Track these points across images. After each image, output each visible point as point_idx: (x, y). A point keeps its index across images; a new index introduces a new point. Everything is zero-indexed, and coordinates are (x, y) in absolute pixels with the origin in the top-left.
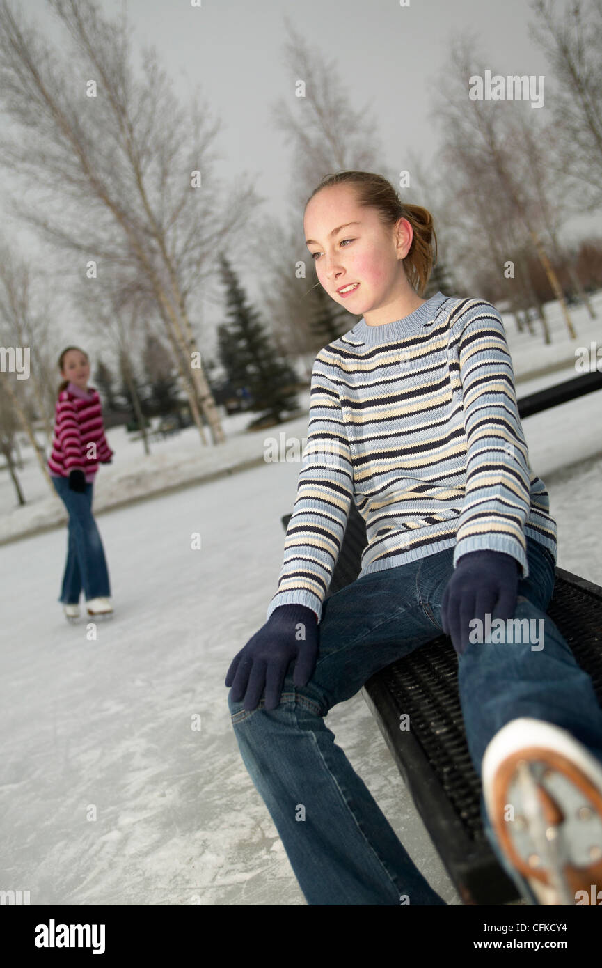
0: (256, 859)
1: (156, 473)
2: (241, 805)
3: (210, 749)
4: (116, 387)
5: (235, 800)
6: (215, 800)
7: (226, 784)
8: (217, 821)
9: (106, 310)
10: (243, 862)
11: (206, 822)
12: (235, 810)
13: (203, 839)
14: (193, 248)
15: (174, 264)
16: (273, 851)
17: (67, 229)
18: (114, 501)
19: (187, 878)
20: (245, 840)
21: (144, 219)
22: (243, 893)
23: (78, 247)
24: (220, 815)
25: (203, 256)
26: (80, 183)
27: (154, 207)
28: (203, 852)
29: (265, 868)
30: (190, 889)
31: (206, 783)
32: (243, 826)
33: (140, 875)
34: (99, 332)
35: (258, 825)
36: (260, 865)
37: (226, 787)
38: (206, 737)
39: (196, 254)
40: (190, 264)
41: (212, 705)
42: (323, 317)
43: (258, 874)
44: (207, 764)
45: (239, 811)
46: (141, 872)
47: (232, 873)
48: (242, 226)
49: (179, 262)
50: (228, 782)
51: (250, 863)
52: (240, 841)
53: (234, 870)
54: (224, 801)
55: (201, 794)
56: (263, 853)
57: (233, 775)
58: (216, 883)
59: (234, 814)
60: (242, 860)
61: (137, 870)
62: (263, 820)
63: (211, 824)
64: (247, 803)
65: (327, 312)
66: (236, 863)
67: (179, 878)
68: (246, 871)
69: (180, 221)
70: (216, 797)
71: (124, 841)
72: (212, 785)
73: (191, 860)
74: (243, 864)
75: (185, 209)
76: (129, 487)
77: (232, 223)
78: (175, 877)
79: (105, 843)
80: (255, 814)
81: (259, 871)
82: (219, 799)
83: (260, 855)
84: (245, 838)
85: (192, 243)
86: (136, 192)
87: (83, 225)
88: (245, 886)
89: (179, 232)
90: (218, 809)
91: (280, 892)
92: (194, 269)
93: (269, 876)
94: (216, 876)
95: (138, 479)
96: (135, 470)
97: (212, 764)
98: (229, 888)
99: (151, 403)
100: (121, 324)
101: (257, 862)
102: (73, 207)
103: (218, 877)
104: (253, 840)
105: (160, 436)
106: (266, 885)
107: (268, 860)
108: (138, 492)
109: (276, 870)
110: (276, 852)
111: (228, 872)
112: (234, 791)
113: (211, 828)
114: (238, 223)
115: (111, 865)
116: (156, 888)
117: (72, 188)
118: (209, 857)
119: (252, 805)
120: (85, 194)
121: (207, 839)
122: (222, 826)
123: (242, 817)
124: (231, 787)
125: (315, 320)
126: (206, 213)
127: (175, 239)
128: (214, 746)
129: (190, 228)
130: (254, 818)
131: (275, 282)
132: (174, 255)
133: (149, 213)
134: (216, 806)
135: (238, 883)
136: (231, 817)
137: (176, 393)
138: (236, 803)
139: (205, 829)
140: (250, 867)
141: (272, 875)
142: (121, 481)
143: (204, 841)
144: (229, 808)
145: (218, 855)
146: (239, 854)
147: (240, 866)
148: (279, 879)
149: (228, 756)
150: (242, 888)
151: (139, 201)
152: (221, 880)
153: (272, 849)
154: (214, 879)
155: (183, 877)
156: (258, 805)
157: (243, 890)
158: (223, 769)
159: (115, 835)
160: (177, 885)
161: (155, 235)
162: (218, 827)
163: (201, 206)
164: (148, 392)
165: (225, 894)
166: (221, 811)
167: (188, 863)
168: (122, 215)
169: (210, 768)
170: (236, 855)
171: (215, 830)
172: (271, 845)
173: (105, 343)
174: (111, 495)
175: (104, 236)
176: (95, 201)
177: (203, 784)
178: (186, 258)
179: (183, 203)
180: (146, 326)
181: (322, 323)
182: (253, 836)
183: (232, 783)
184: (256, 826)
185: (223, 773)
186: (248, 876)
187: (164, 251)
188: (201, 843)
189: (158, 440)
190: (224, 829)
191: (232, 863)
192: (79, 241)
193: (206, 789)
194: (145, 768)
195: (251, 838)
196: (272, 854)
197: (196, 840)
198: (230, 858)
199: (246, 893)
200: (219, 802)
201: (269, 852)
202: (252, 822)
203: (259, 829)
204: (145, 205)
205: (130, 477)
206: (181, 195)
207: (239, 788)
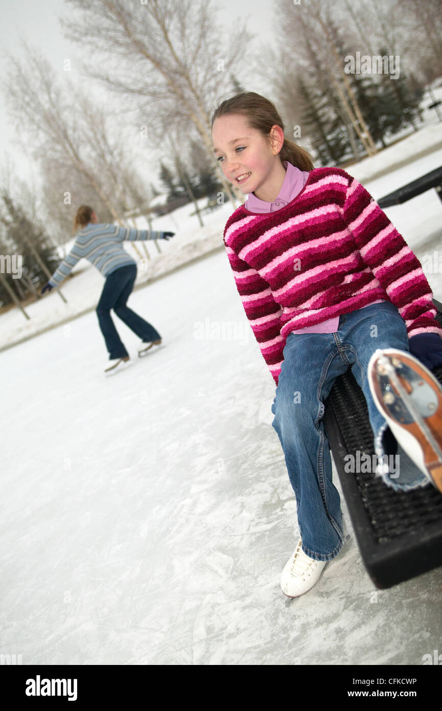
0: (274, 515)
1: (206, 240)
2: (265, 477)
3: (244, 440)
4: (175, 181)
5: (261, 474)
6: (249, 475)
7: (255, 463)
8: (250, 489)
9: (159, 131)
10: (267, 517)
11: (243, 490)
12: (261, 481)
13: (242, 502)
14: (210, 79)
15: (198, 93)
16: (285, 509)
17: (122, 80)
18: (180, 262)
19: (232, 528)
20: (267, 502)
21: (174, 64)
22: (266, 538)
23: (132, 91)
24: (252, 485)
25: (218, 84)
26: (127, 45)
27: (179, 53)
28: (242, 511)
29: (280, 520)
30: (234, 535)
31: (244, 463)
32: (266, 492)
33: (204, 527)
34: (158, 146)
35: (275, 491)
36: (277, 519)
37: (255, 466)
38: (243, 430)
39: (212, 83)
40: (210, 91)
41: (246, 407)
42: (310, 111)
43: (276, 525)
44: (243, 450)
45: (264, 482)
46: (204, 525)
47: (260, 524)
48: (242, 58)
49: (202, 91)
50: (257, 461)
51: (271, 518)
52: (265, 502)
53: (260, 523)
54: (254, 475)
55: (240, 470)
56: (279, 510)
57: (259, 457)
58: (250, 532)
59: (260, 484)
60: (266, 515)
61: (202, 523)
62: (278, 488)
63: (247, 491)
64: (268, 476)
65: (312, 107)
66: (262, 518)
67: (228, 529)
68: (268, 523)
69: (198, 61)
70: (250, 473)
71: (194, 504)
72: (246, 464)
73: (234, 516)
74: (267, 519)
75: (201, 52)
76: (190, 252)
77: (234, 57)
78: (225, 528)
79: (183, 506)
80: (274, 484)
81: (276, 523)
82: (251, 474)
83: (276, 511)
84: (268, 500)
85: (208, 77)
86: (166, 45)
87: (133, 75)
88: (267, 533)
89: (199, 69)
90: (251, 481)
91: (289, 536)
92: (213, 94)
93: (282, 526)
94: (250, 526)
95: (195, 246)
96: (192, 240)
97: (246, 449)
98: (258, 535)
99: (200, 188)
100: (170, 138)
101: (275, 516)
102: (124, 63)
103: (251, 528)
104: (273, 502)
105: (209, 210)
106: (281, 532)
107: (282, 515)
108: (196, 254)
109: (287, 522)
110: (287, 510)
111: (257, 524)
112: (261, 468)
113: (246, 494)
114: (239, 56)
115: (187, 521)
116: (214, 536)
117: (122, 50)
118: (245, 514)
119: (272, 478)
120: (131, 53)
121: (244, 502)
122: (253, 493)
123: (266, 486)
124: (258, 466)
125: (304, 114)
126: (216, 52)
127: (197, 74)
128: (248, 436)
129: (206, 65)
130: (273, 486)
131: (274, 91)
132: (197, 86)
133: (177, 59)
134: (250, 479)
135: (263, 531)
136: (258, 487)
137: (216, 178)
138: (262, 477)
139: (242, 495)
140: (271, 520)
141: (285, 525)
142: (184, 248)
143: (242, 503)
144: (258, 480)
145: (251, 513)
146: (264, 511)
147: (264, 520)
148: (288, 528)
149: (256, 444)
150: (265, 535)
151: (168, 51)
152: (253, 530)
153: (284, 507)
154: (249, 529)
155: (230, 528)
156: (275, 477)
157: (267, 536)
158: (253, 452)
159: (188, 501)
160: (227, 533)
161: (182, 74)
162: (251, 493)
163: (211, 48)
164: (197, 181)
165: (255, 539)
166: (252, 482)
167: (233, 518)
168: (158, 64)
169: (245, 452)
170: (262, 512)
171: (249, 495)
172: (283, 505)
173: (163, 153)
174: (178, 259)
175: (149, 80)
176: (139, 56)
177: (241, 464)
178: (206, 87)
179: (199, 47)
180: (188, 137)
181: (309, 115)
182: (273, 499)
183: (259, 463)
184: (274, 492)
185: (253, 456)
186: (269, 526)
187: (190, 84)
188: (240, 504)
189: (208, 213)
190: (254, 495)
191: (260, 518)
192: (133, 87)
193: (244, 467)
194: (206, 454)
195: (271, 500)
196: (284, 511)
197: (237, 503)
198: (258, 515)
199: (268, 537)
200: (251, 476)
201: (282, 510)
202: (272, 489)
203: (276, 494)
204: (173, 53)
205: (189, 245)
206: (196, 42)
207: (264, 466)
